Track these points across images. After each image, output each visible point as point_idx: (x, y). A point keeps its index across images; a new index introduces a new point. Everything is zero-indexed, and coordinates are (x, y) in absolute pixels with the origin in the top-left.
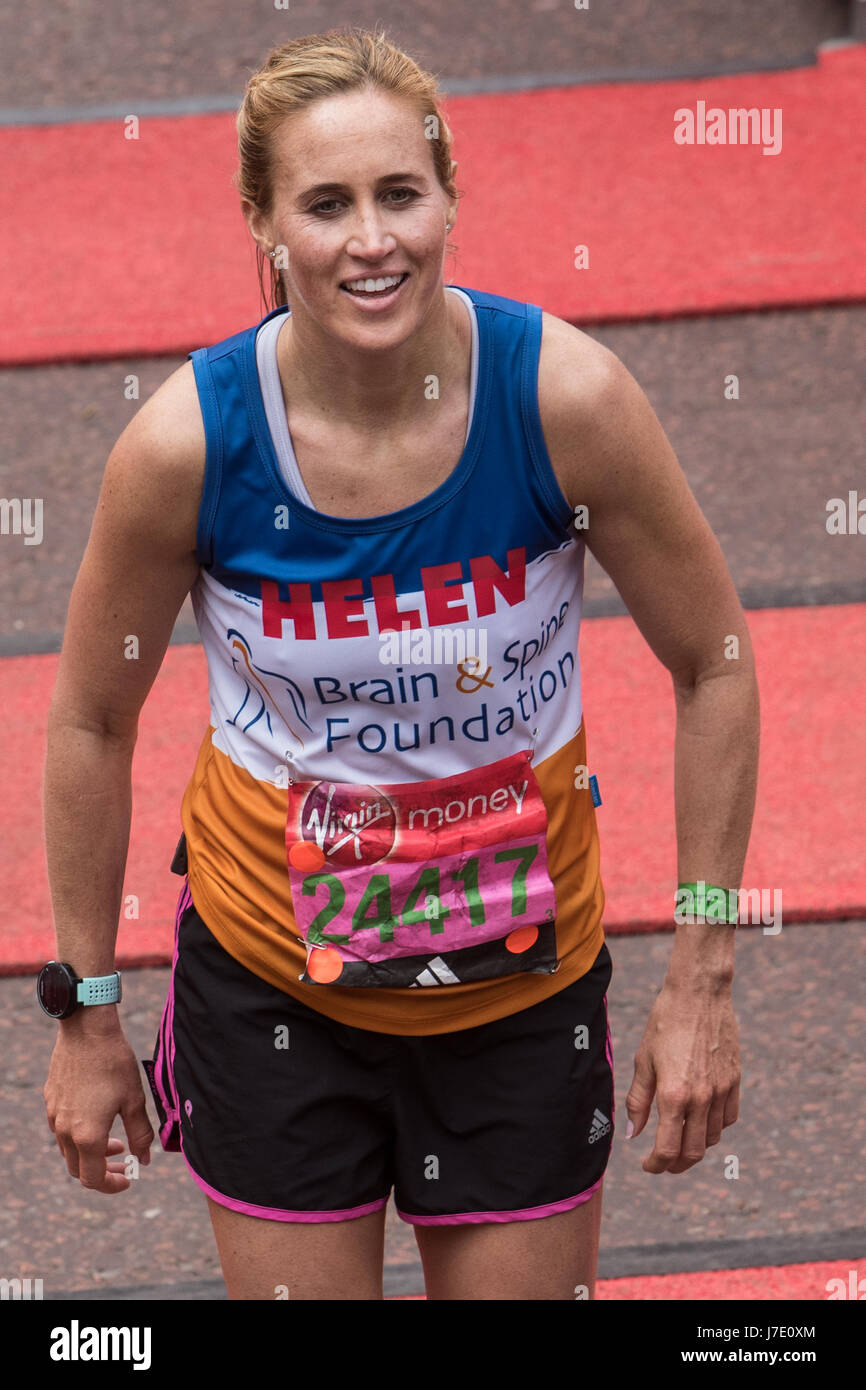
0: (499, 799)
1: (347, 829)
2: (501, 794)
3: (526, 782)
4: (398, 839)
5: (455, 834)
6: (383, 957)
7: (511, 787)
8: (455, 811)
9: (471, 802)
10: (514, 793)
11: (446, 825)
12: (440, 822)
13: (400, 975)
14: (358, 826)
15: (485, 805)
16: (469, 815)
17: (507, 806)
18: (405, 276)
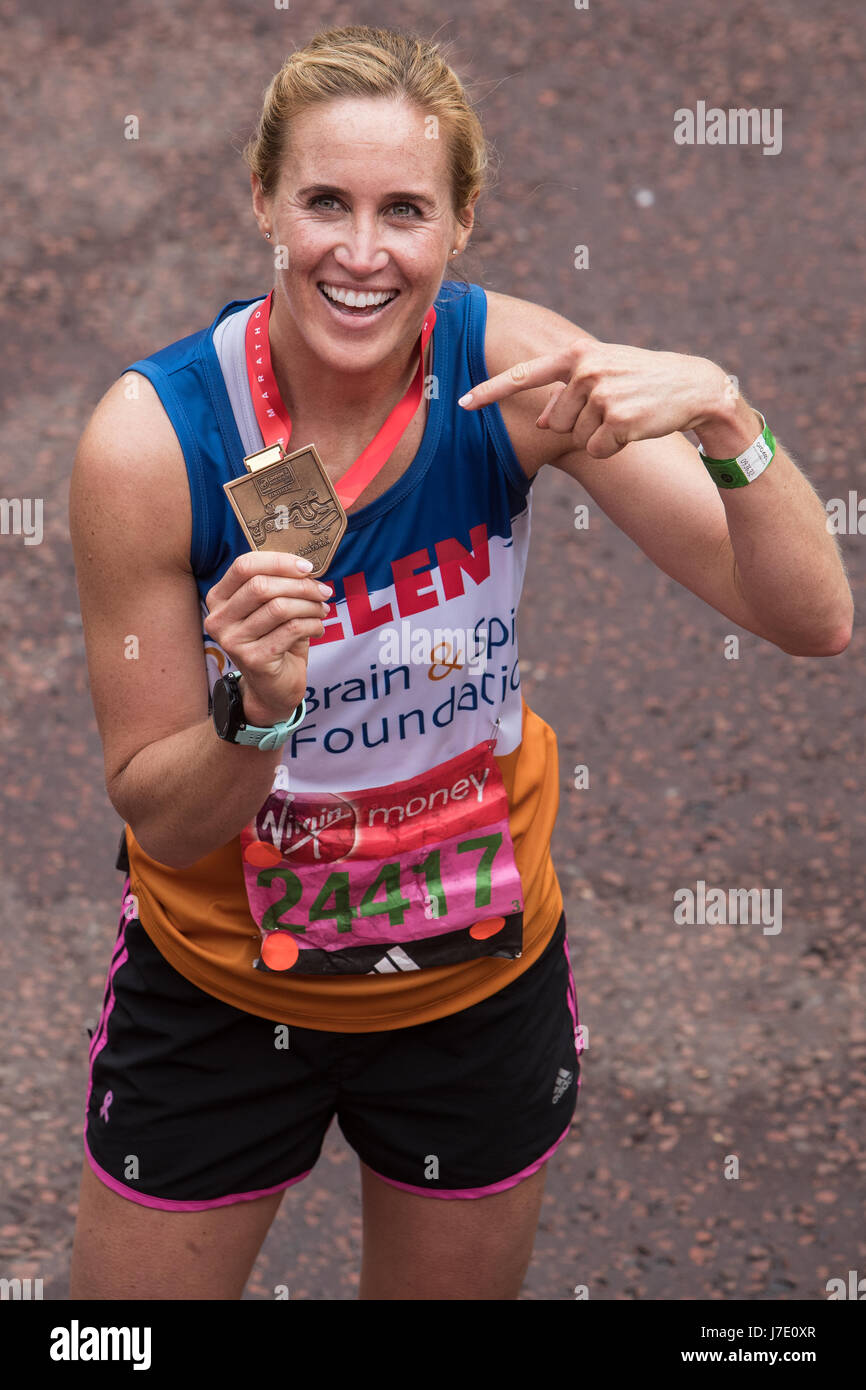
0: (461, 789)
1: (306, 832)
2: (463, 784)
3: (487, 770)
4: (359, 837)
5: (416, 828)
6: (340, 946)
7: (472, 777)
8: (416, 806)
9: (432, 797)
10: (474, 781)
11: (407, 820)
12: (401, 819)
13: (358, 963)
14: (318, 828)
15: (446, 797)
16: (430, 807)
17: (469, 794)
18: (397, 292)
